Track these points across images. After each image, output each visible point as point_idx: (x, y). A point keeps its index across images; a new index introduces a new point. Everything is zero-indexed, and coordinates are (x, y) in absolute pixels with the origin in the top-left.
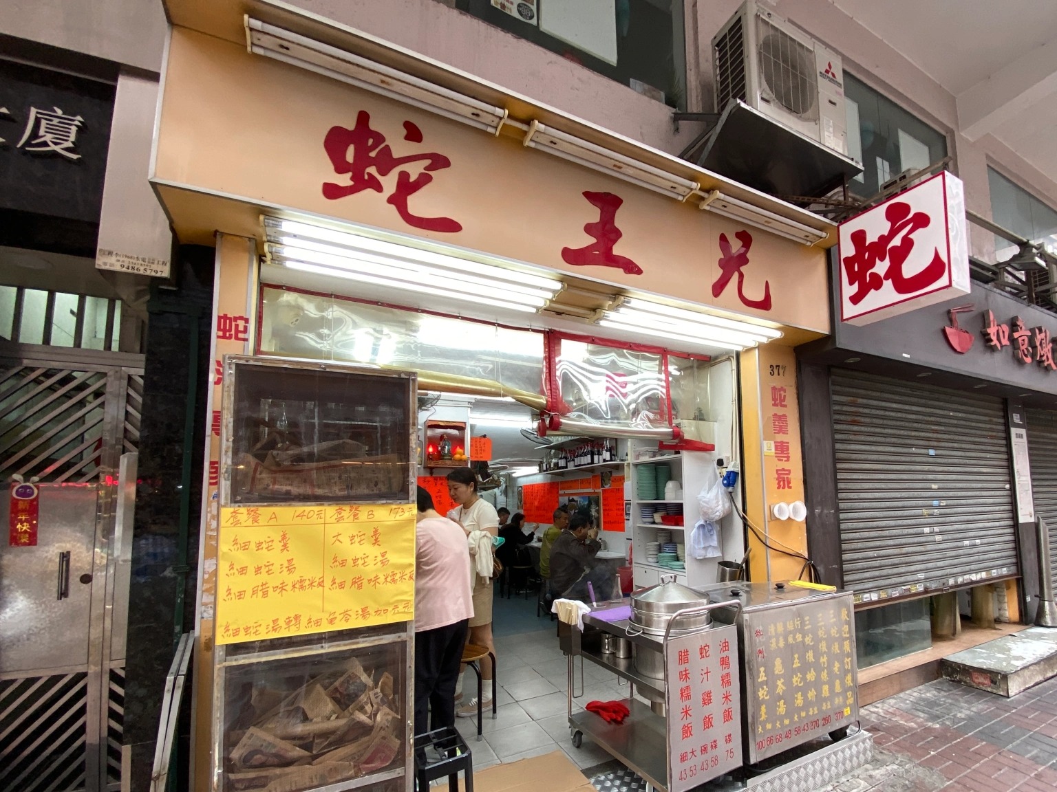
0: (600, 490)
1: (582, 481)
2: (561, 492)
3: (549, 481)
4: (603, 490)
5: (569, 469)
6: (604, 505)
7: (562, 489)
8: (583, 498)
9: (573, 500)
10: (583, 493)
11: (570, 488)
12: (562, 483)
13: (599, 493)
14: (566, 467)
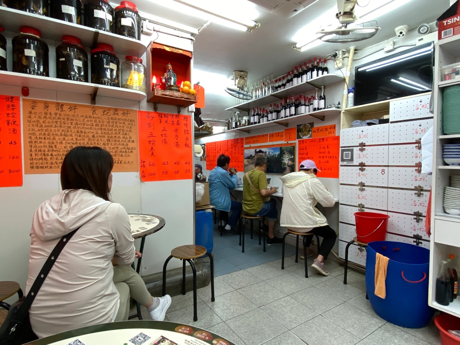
0: (297, 141)
1: (272, 135)
2: (245, 146)
3: (232, 138)
4: (299, 142)
5: (261, 123)
6: (300, 154)
7: (247, 143)
8: (273, 149)
9: (260, 151)
10: (273, 145)
11: (257, 142)
12: (247, 138)
13: (295, 143)
14: (259, 122)
